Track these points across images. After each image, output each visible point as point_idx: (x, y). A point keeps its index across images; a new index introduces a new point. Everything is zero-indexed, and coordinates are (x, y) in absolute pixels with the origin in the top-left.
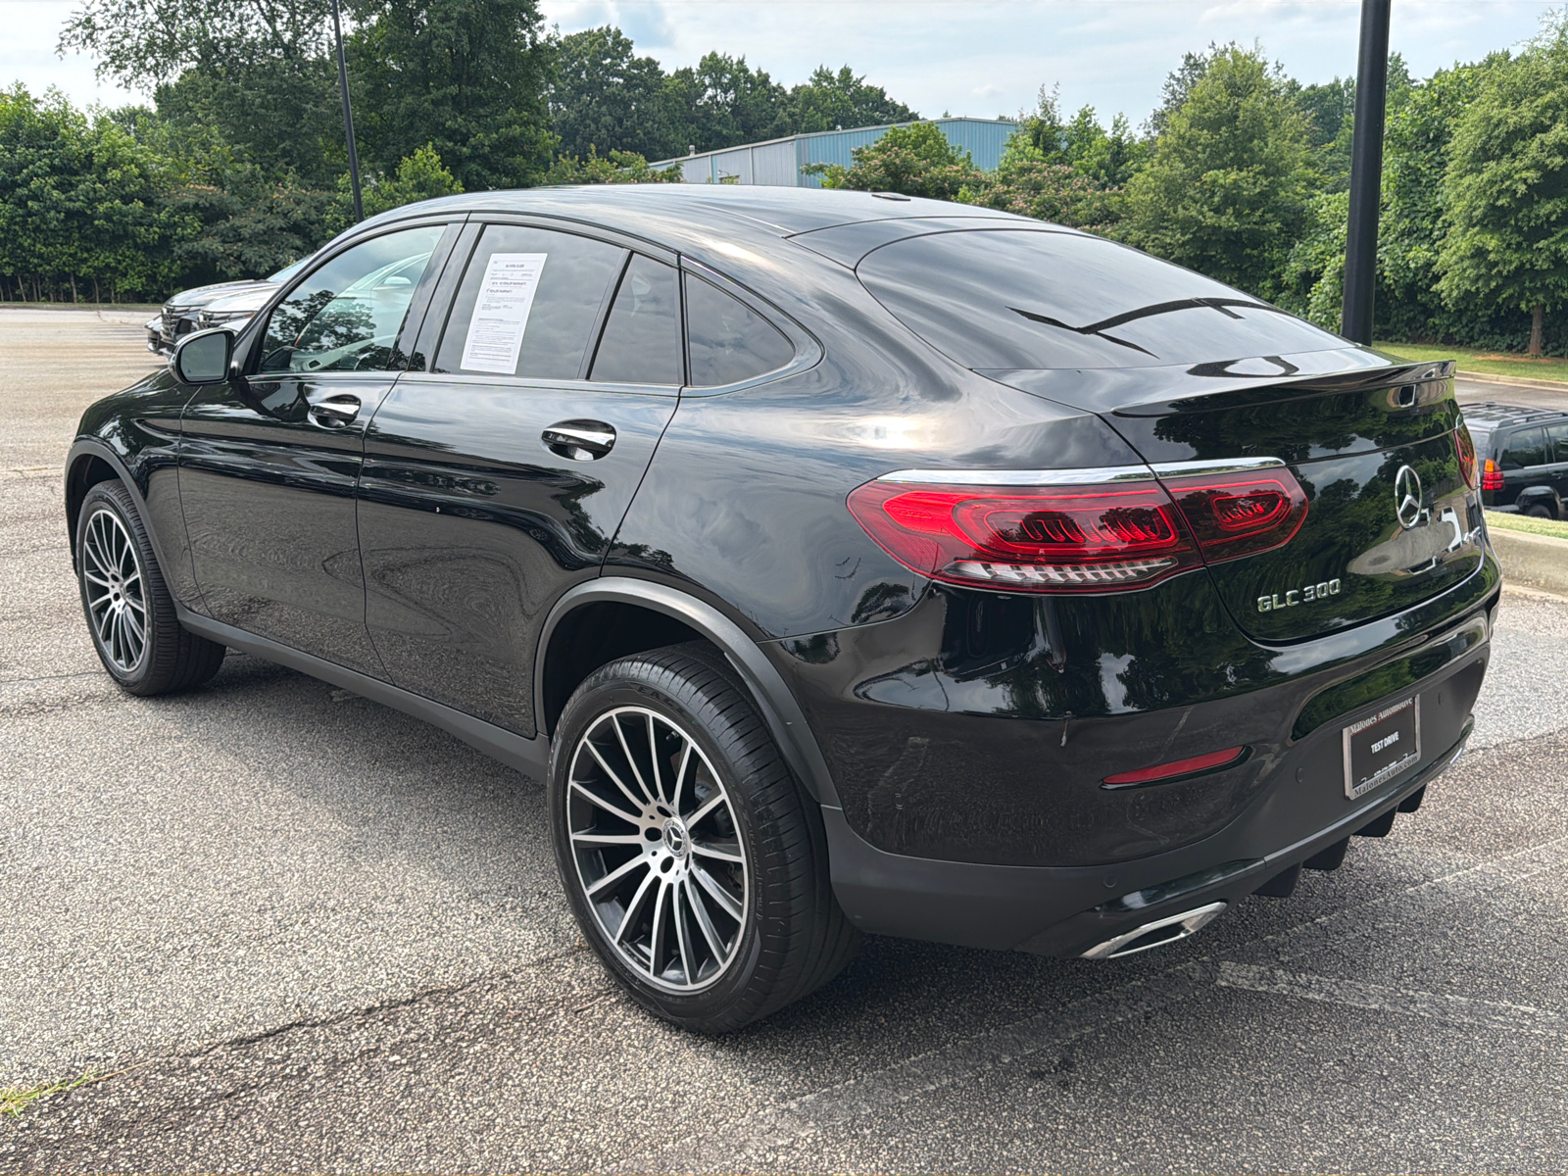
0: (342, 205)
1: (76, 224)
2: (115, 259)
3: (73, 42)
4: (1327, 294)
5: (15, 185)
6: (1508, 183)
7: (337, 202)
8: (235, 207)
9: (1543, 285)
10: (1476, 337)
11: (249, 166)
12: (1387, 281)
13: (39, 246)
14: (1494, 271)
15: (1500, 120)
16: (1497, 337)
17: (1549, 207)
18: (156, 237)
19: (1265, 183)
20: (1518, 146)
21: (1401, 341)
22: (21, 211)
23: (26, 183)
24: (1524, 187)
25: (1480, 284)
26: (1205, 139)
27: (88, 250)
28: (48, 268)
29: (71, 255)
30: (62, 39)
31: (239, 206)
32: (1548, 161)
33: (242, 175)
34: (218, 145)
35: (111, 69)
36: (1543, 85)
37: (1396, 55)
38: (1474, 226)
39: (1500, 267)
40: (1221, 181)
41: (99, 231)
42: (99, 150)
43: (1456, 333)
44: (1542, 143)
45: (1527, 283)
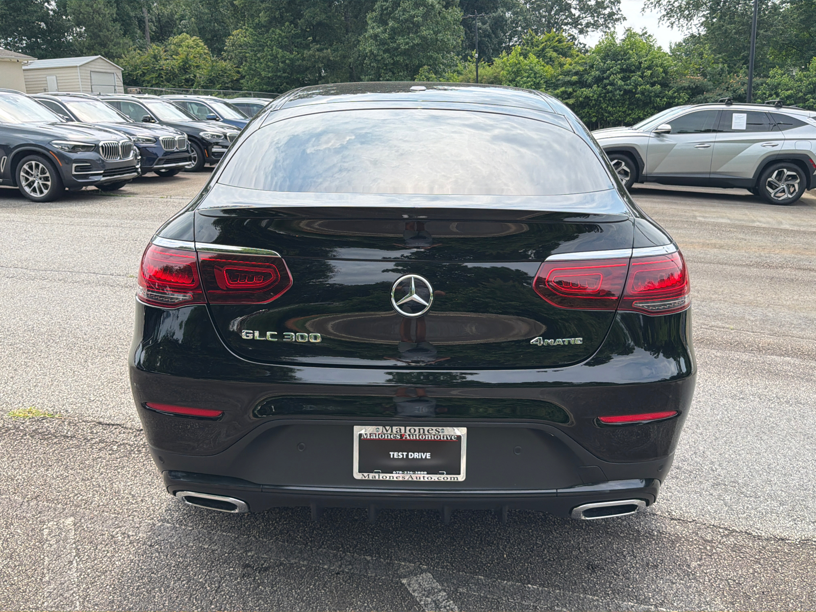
0: (769, 85)
1: (628, 97)
2: (643, 114)
3: (650, 6)
5: (603, 78)
7: (766, 84)
8: (709, 88)
11: (720, 65)
13: (609, 108)
18: (665, 103)
22: (604, 91)
23: (608, 78)
27: (632, 110)
28: (612, 118)
29: (623, 112)
30: (645, 5)
31: (712, 87)
33: (716, 70)
34: (707, 54)
35: (666, 18)
41: (638, 99)
42: (646, 61)
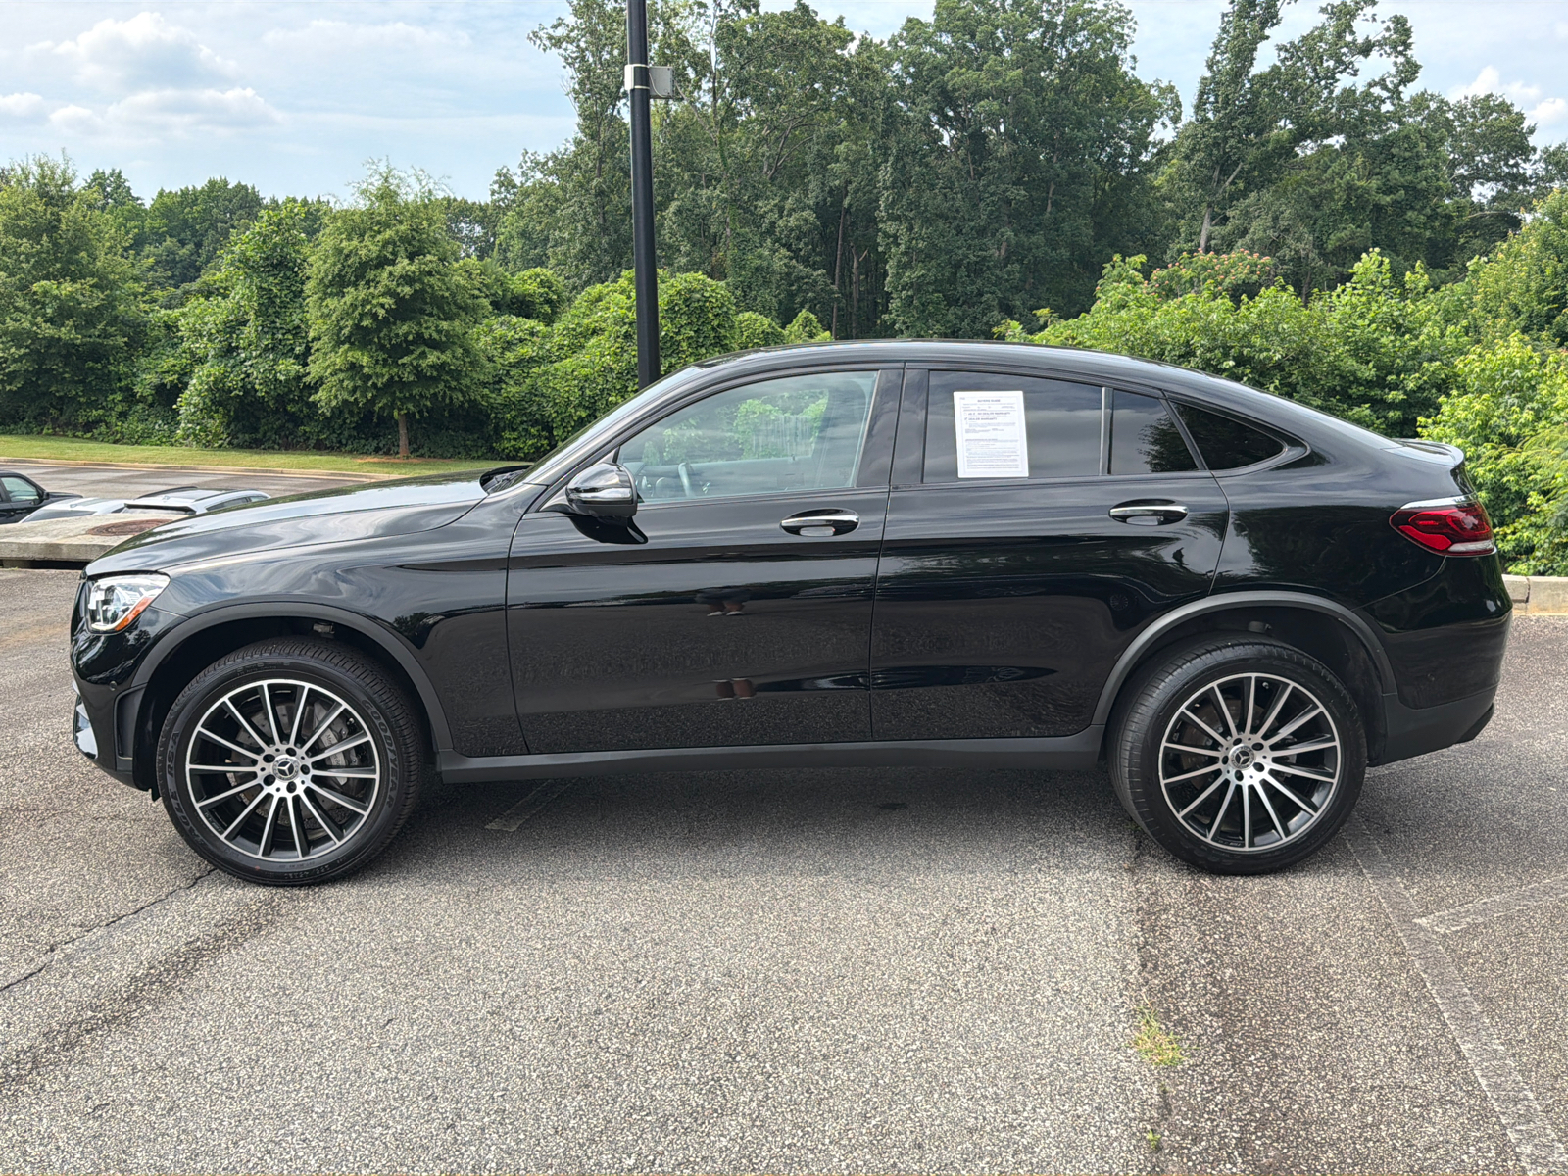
4: (195, 406)
6: (369, 307)
9: (411, 395)
10: (344, 441)
12: (259, 394)
14: (370, 383)
15: (351, 251)
16: (363, 442)
17: (405, 328)
19: (102, 296)
20: (370, 275)
21: (274, 448)
24: (383, 311)
25: (358, 394)
26: (25, 247)
32: (399, 290)
36: (379, 223)
37: (117, 171)
38: (343, 343)
39: (374, 379)
40: (56, 292)
43: (326, 439)
44: (391, 274)
45: (398, 394)
